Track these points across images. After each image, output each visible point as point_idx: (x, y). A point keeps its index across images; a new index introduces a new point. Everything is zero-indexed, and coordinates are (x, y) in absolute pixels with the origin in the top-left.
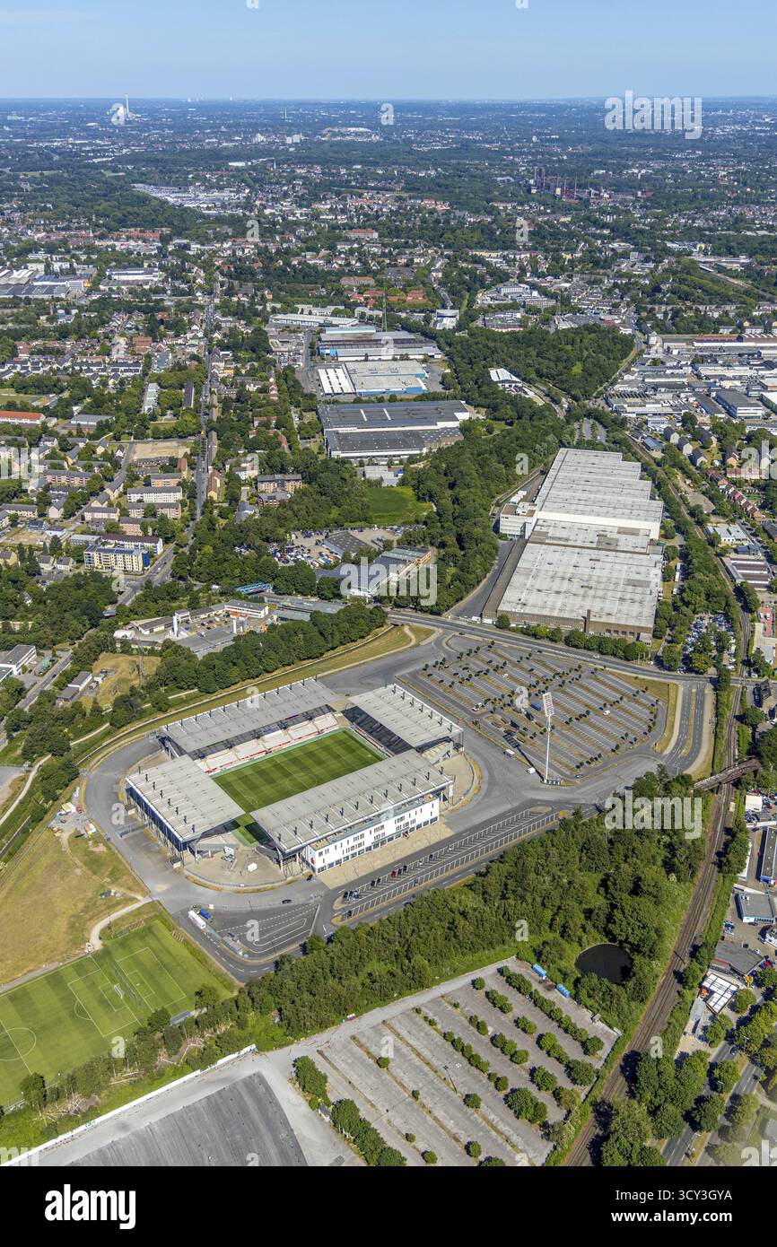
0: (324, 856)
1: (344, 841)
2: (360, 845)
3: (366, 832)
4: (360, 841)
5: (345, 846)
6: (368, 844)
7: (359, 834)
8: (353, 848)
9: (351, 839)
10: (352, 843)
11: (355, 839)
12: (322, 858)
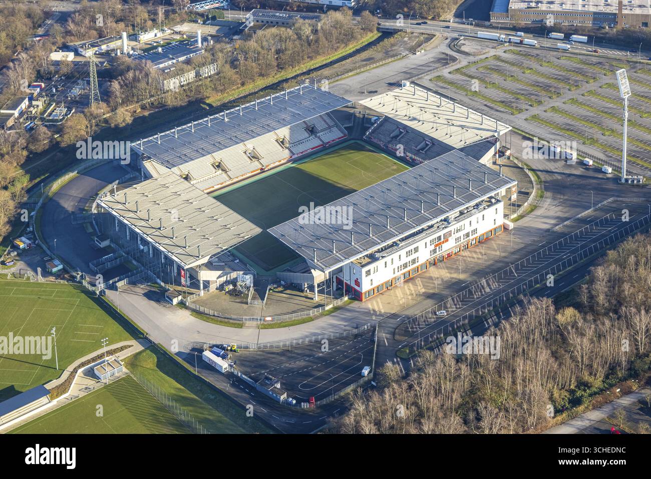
0: (372, 276)
1: (395, 256)
2: (414, 261)
3: (421, 244)
4: (414, 256)
5: (397, 263)
6: (422, 261)
7: (412, 247)
8: (405, 266)
9: (403, 253)
10: (405, 260)
11: (409, 253)
12: (369, 277)
